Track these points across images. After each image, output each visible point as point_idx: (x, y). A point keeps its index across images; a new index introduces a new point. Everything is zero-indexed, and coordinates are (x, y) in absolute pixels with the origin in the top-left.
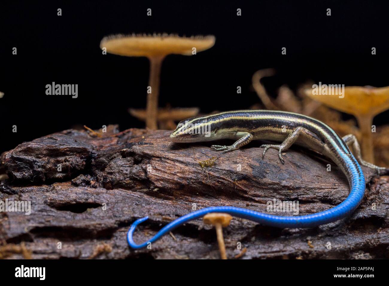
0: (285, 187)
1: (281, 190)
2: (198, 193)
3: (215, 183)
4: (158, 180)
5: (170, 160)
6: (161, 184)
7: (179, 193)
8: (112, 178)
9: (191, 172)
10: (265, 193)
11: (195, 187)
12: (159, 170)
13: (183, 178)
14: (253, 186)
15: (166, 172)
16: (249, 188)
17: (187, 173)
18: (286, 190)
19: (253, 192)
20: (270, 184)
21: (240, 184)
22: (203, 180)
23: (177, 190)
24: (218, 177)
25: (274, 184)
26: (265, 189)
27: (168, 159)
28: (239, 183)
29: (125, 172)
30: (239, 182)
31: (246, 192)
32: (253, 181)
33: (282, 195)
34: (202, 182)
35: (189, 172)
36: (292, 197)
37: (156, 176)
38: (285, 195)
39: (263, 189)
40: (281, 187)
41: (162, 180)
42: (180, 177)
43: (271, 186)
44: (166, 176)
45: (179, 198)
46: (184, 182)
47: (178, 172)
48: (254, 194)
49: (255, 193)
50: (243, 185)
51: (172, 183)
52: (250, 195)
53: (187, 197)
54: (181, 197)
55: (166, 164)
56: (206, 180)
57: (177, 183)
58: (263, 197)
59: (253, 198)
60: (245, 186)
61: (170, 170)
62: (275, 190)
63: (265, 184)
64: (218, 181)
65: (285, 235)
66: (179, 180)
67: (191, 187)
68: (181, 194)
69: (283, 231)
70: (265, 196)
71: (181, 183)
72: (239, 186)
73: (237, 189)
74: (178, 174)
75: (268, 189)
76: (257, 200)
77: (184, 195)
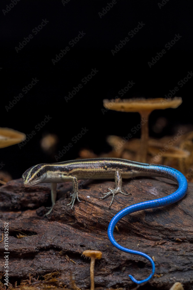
0: (166, 229)
1: (164, 231)
2: (105, 229)
4: (79, 217)
5: (91, 203)
6: (82, 221)
7: (93, 228)
8: (55, 212)
9: (102, 214)
10: (152, 232)
11: (103, 225)
12: (82, 210)
13: (95, 218)
14: (144, 227)
15: (86, 213)
16: (141, 228)
17: (99, 214)
18: (167, 231)
20: (156, 226)
21: (135, 225)
23: (91, 225)
25: (160, 226)
26: (153, 229)
27: (90, 203)
29: (63, 209)
30: (134, 223)
31: (138, 231)
32: (145, 223)
33: (164, 235)
34: (108, 222)
35: (101, 214)
36: (171, 237)
37: (79, 214)
38: (166, 235)
39: (151, 229)
40: (164, 229)
41: (82, 218)
42: (94, 217)
43: (157, 228)
44: (85, 215)
45: (93, 231)
47: (94, 213)
49: (145, 232)
50: (137, 225)
51: (88, 221)
52: (142, 233)
53: (98, 231)
55: (88, 206)
57: (91, 221)
58: (150, 235)
59: (143, 235)
60: (139, 226)
61: (89, 211)
62: (160, 231)
65: (148, 267)
66: (93, 220)
67: (100, 224)
68: (94, 229)
69: (146, 264)
70: (152, 235)
71: (94, 221)
72: (133, 226)
73: (132, 228)
74: (93, 215)
75: (155, 230)
76: (146, 237)
77: (97, 230)
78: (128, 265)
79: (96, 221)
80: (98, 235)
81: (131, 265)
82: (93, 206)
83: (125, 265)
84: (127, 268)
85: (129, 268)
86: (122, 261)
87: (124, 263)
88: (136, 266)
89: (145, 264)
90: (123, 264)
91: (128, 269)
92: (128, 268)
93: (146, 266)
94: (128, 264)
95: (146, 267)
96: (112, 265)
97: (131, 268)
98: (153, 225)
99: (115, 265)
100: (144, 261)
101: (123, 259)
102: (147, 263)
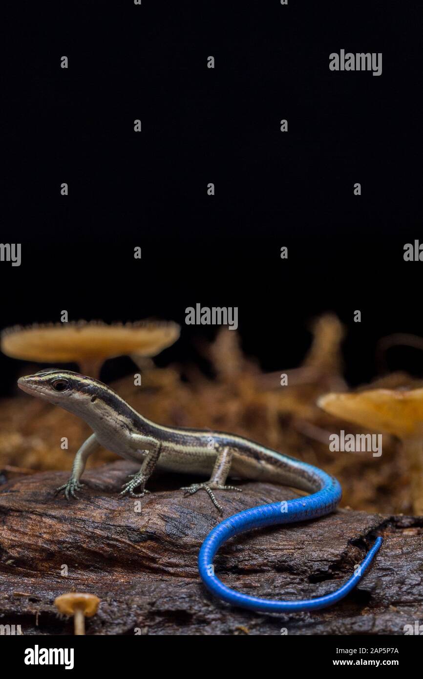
2: (77, 565)
3: (103, 547)
4: (13, 546)
5: (35, 514)
6: (18, 552)
7: (47, 566)
9: (66, 532)
10: (186, 560)
11: (70, 555)
12: (17, 531)
13: (51, 542)
14: (166, 550)
15: (26, 534)
16: (159, 554)
17: (59, 534)
19: (165, 560)
20: (194, 546)
21: (144, 547)
22: (84, 543)
23: (42, 560)
24: (108, 538)
26: (186, 553)
27: (30, 513)
28: (142, 546)
30: (142, 544)
31: (153, 560)
32: (166, 541)
34: (82, 547)
35: (62, 532)
36: (231, 565)
37: (11, 540)
39: (183, 553)
41: (19, 546)
42: (48, 540)
44: (26, 540)
45: (48, 574)
46: (54, 548)
47: (45, 533)
48: (168, 563)
49: (169, 560)
50: (148, 548)
51: (35, 550)
52: (162, 564)
54: (49, 572)
55: (29, 521)
56: (89, 542)
57: (43, 550)
58: (181, 567)
59: (166, 569)
60: (153, 550)
61: (33, 529)
63: (185, 546)
64: (108, 545)
65: (198, 624)
66: (45, 546)
67: (64, 554)
68: (50, 567)
69: (194, 617)
70: (186, 566)
71: (49, 550)
72: (142, 551)
73: (139, 556)
74: (45, 536)
75: (191, 554)
76: (172, 571)
77: (56, 569)
78: (152, 624)
79: (52, 549)
80: (59, 581)
81: (159, 623)
82: (41, 519)
83: (147, 624)
84: (150, 630)
85: (156, 630)
86: (137, 615)
87: (143, 620)
88: (170, 624)
89: (191, 615)
90: (141, 622)
91: (153, 631)
92: (154, 629)
93: (193, 620)
94: (153, 620)
95: (194, 624)
96: (118, 624)
97: (160, 629)
98: (186, 544)
99: (125, 624)
100: (189, 611)
101: (139, 612)
102: (195, 614)
